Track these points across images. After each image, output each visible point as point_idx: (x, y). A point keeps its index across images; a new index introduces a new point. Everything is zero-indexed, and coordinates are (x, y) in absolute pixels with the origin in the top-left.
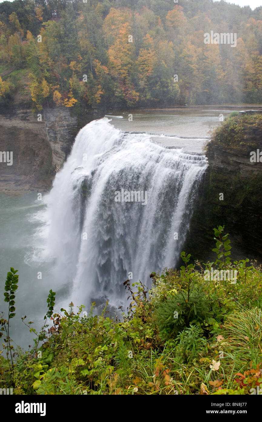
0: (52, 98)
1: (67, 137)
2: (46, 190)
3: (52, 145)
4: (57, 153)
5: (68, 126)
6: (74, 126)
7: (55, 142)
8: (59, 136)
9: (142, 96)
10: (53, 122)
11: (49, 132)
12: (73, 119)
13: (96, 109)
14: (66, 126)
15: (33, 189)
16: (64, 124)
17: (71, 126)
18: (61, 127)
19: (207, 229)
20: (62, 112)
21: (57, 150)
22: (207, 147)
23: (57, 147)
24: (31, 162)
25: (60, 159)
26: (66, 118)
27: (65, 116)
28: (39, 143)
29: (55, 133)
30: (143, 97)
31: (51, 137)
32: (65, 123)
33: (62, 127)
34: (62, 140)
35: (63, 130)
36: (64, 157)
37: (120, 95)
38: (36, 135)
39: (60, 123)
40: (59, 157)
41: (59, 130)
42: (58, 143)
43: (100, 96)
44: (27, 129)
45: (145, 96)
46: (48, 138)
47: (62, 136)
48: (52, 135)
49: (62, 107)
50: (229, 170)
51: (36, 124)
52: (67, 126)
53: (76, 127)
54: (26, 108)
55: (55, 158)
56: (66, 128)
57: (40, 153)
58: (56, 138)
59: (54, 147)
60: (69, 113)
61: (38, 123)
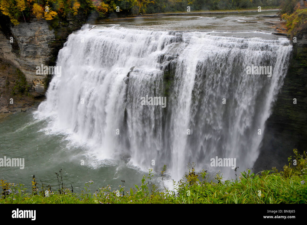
1: (48, 51)
3: (29, 60)
4: (35, 68)
5: (47, 39)
6: (52, 39)
7: (35, 58)
8: (39, 51)
10: (31, 37)
11: (26, 48)
12: (51, 32)
13: (71, 21)
14: (45, 39)
17: (50, 39)
18: (41, 41)
20: (40, 26)
23: (37, 62)
26: (45, 31)
27: (43, 30)
31: (28, 52)
32: (45, 37)
33: (43, 41)
34: (44, 54)
35: (44, 44)
39: (40, 37)
41: (40, 44)
42: (39, 57)
47: (43, 50)
48: (31, 50)
49: (43, 20)
53: (55, 40)
55: (29, 75)
56: (46, 41)
60: (47, 26)
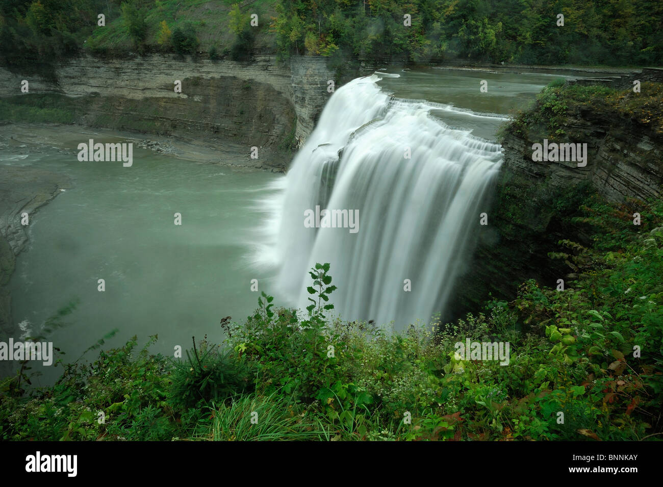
0: (304, 42)
2: (283, 170)
3: (298, 108)
4: (303, 120)
7: (303, 106)
8: (307, 98)
9: (435, 46)
11: (296, 91)
12: (330, 73)
13: (364, 61)
14: (318, 83)
15: (266, 167)
16: (316, 80)
18: (312, 84)
19: (490, 256)
20: (315, 63)
21: (304, 117)
22: (506, 132)
23: (304, 112)
24: (269, 130)
25: (305, 129)
26: (321, 72)
27: (318, 69)
28: (282, 104)
29: (304, 93)
30: (435, 48)
31: (297, 97)
32: (319, 79)
33: (314, 85)
34: (312, 103)
35: (315, 89)
36: (311, 127)
37: (401, 42)
38: (279, 93)
39: (312, 78)
40: (305, 127)
41: (309, 88)
42: (306, 107)
43: (372, 43)
44: (268, 84)
45: (440, 46)
46: (293, 99)
47: (312, 98)
48: (299, 95)
50: (535, 172)
51: (281, 78)
52: (321, 84)
54: (269, 54)
55: (299, 128)
56: (319, 86)
57: (282, 119)
58: (303, 99)
59: (301, 111)
60: (325, 64)
61: (283, 77)
